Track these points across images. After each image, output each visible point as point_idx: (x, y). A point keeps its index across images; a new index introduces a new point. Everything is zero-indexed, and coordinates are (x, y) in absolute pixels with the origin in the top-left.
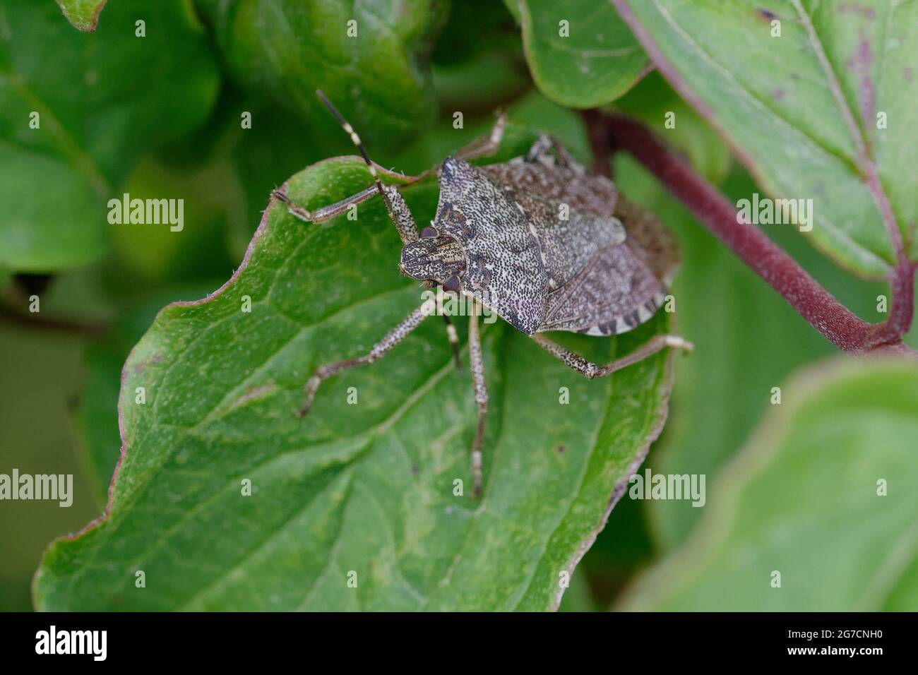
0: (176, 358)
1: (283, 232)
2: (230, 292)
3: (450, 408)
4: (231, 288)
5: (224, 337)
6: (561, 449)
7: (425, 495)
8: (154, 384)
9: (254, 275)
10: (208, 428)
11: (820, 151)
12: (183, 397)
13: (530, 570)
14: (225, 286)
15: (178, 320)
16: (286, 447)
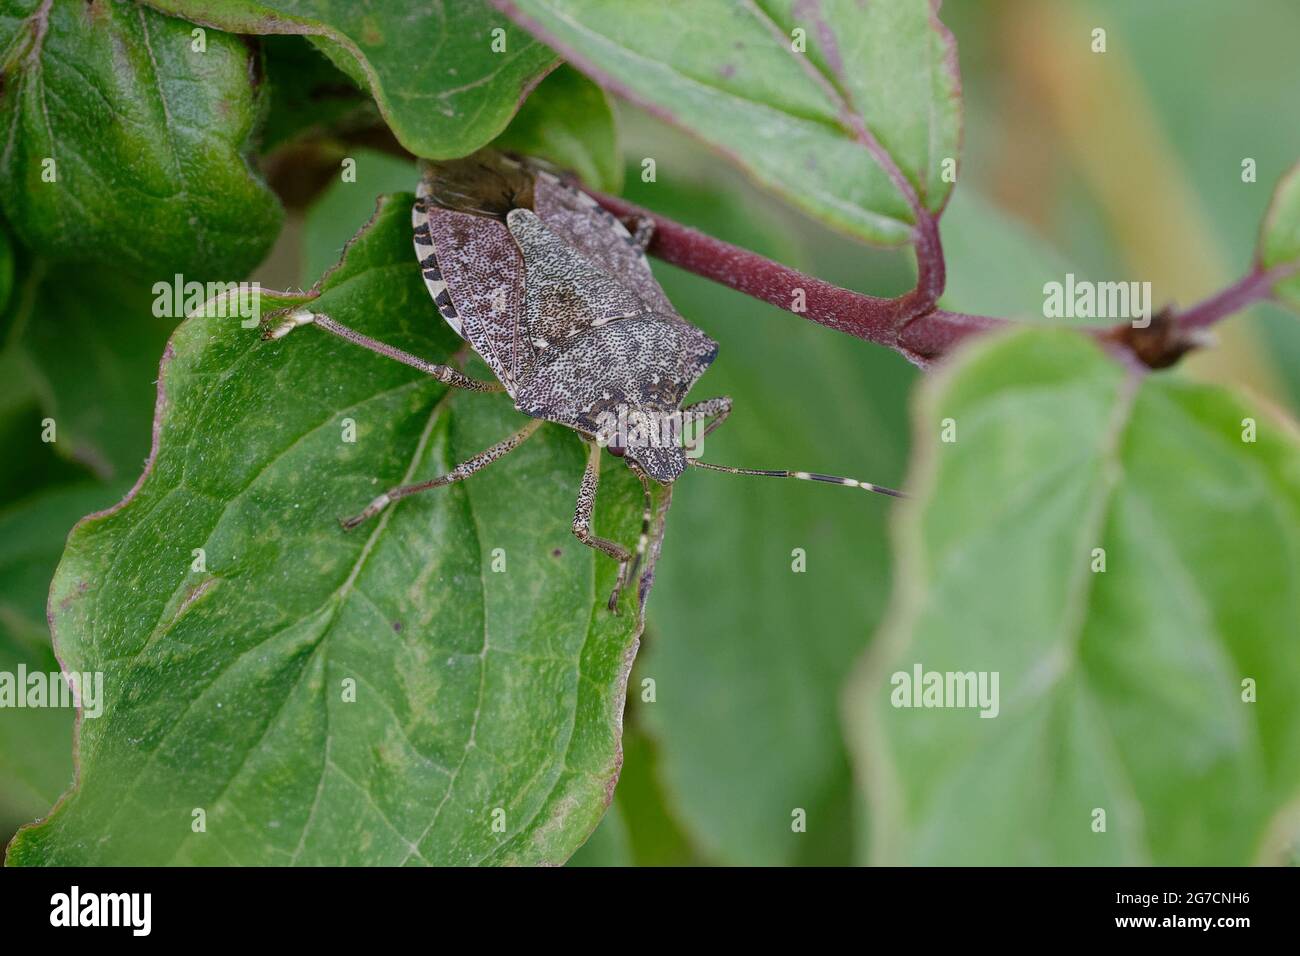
0: (104, 580)
1: (185, 398)
2: (148, 484)
3: (417, 543)
4: (148, 481)
5: (148, 540)
6: (557, 553)
7: (420, 652)
8: (87, 619)
9: (167, 457)
10: (155, 651)
11: (795, 120)
12: (122, 623)
13: (570, 701)
14: (142, 480)
15: (95, 536)
16: (242, 646)
